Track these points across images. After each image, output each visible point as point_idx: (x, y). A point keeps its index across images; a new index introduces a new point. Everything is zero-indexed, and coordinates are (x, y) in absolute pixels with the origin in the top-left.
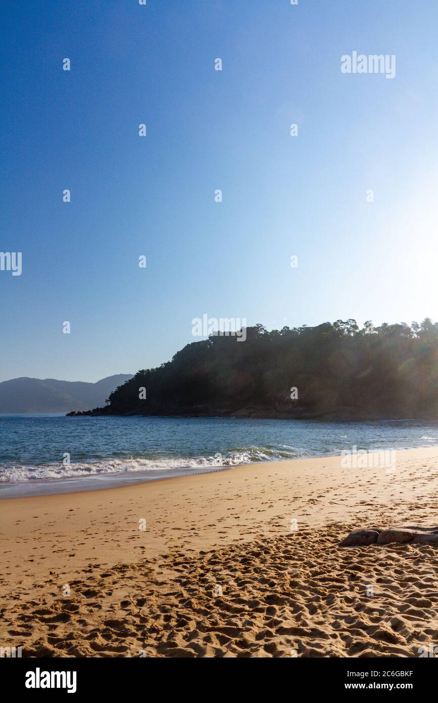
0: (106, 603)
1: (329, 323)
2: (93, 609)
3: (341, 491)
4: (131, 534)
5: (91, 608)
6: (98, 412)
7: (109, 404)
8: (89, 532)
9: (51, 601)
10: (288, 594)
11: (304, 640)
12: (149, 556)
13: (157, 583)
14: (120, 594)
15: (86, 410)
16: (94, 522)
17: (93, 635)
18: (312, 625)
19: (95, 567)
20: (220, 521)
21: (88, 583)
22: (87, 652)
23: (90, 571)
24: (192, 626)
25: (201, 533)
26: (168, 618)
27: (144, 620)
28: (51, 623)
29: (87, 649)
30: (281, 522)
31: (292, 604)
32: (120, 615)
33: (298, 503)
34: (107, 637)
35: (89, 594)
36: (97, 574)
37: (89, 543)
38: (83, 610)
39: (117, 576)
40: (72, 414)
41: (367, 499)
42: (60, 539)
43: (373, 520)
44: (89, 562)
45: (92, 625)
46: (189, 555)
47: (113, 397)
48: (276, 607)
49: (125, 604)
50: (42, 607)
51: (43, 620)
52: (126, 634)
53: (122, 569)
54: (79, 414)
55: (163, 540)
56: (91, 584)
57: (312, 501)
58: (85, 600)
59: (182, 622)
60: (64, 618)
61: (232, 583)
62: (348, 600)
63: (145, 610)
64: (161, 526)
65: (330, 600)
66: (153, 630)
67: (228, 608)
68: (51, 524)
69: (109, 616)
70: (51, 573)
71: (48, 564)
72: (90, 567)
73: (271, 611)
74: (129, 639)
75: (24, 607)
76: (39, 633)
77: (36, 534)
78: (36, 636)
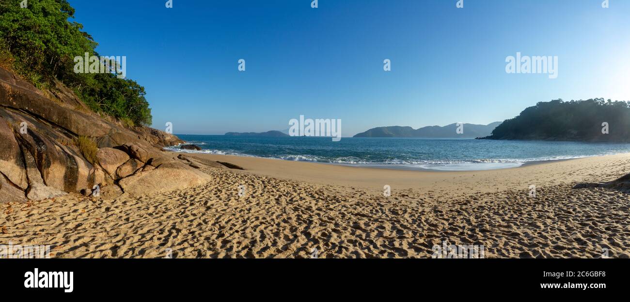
0: (480, 202)
1: (592, 99)
2: (475, 203)
3: (583, 170)
4: (495, 184)
6: (488, 138)
7: (492, 134)
9: (463, 200)
10: (543, 202)
11: (540, 213)
12: (499, 191)
13: (499, 198)
14: (485, 200)
15: (483, 137)
17: (474, 209)
18: (546, 209)
20: (530, 181)
24: (506, 209)
25: (522, 185)
26: (499, 207)
27: (491, 206)
28: (461, 205)
30: (554, 181)
31: (543, 204)
32: (484, 205)
33: (564, 175)
34: (478, 209)
36: (479, 195)
37: (479, 186)
38: (472, 203)
39: (486, 195)
40: (477, 138)
41: (592, 174)
43: (591, 180)
46: (513, 191)
47: (494, 132)
48: (537, 205)
49: (486, 202)
52: (484, 209)
53: (488, 194)
54: (480, 138)
55: (507, 186)
56: (476, 197)
57: (570, 174)
58: (474, 201)
59: (503, 208)
60: (465, 204)
61: (525, 199)
62: (563, 203)
63: (493, 204)
64: (507, 182)
65: (556, 203)
66: (493, 209)
67: (520, 205)
69: (480, 205)
71: (463, 191)
73: (534, 206)
74: (484, 211)
75: (454, 201)
76: (457, 207)
77: (460, 182)
78: (456, 208)
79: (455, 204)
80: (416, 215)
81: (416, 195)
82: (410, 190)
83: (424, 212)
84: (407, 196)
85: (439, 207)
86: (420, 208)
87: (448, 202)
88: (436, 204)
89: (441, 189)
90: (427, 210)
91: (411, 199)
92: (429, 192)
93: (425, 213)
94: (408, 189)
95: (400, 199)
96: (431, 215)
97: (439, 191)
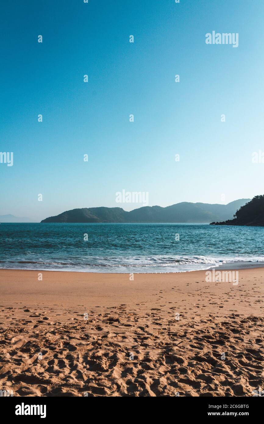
0: (246, 338)
2: (238, 340)
5: (237, 340)
7: (236, 217)
8: (230, 294)
9: (212, 332)
14: (254, 334)
15: (222, 221)
16: (233, 289)
19: (236, 316)
21: (233, 324)
22: (237, 365)
23: (234, 318)
28: (214, 344)
29: (237, 363)
32: (256, 347)
35: (235, 331)
36: (238, 320)
37: (231, 301)
38: (232, 340)
39: (251, 322)
40: (213, 223)
42: (213, 297)
44: (231, 313)
45: (239, 350)
47: (238, 213)
49: (258, 341)
50: (207, 334)
51: (209, 342)
53: (254, 319)
54: (217, 224)
56: (235, 326)
58: (232, 334)
60: (221, 343)
68: (207, 288)
69: (249, 347)
70: (210, 316)
71: (207, 310)
72: (233, 315)
75: (197, 333)
76: (207, 349)
77: (199, 292)
78: (205, 350)
79: (201, 340)
80: (135, 370)
81: (132, 319)
82: (122, 308)
83: (150, 361)
84: (117, 320)
85: (175, 348)
86: (140, 349)
87: (188, 336)
88: (167, 339)
89: (171, 306)
90: (154, 355)
91: (123, 328)
92: (155, 312)
93: (151, 365)
94: (118, 305)
95: (106, 328)
96: (162, 370)
97: (167, 308)
